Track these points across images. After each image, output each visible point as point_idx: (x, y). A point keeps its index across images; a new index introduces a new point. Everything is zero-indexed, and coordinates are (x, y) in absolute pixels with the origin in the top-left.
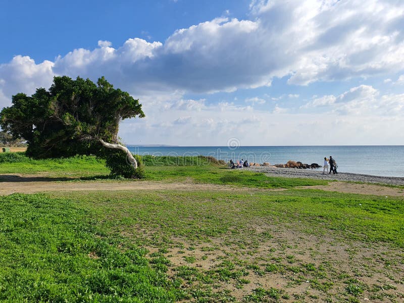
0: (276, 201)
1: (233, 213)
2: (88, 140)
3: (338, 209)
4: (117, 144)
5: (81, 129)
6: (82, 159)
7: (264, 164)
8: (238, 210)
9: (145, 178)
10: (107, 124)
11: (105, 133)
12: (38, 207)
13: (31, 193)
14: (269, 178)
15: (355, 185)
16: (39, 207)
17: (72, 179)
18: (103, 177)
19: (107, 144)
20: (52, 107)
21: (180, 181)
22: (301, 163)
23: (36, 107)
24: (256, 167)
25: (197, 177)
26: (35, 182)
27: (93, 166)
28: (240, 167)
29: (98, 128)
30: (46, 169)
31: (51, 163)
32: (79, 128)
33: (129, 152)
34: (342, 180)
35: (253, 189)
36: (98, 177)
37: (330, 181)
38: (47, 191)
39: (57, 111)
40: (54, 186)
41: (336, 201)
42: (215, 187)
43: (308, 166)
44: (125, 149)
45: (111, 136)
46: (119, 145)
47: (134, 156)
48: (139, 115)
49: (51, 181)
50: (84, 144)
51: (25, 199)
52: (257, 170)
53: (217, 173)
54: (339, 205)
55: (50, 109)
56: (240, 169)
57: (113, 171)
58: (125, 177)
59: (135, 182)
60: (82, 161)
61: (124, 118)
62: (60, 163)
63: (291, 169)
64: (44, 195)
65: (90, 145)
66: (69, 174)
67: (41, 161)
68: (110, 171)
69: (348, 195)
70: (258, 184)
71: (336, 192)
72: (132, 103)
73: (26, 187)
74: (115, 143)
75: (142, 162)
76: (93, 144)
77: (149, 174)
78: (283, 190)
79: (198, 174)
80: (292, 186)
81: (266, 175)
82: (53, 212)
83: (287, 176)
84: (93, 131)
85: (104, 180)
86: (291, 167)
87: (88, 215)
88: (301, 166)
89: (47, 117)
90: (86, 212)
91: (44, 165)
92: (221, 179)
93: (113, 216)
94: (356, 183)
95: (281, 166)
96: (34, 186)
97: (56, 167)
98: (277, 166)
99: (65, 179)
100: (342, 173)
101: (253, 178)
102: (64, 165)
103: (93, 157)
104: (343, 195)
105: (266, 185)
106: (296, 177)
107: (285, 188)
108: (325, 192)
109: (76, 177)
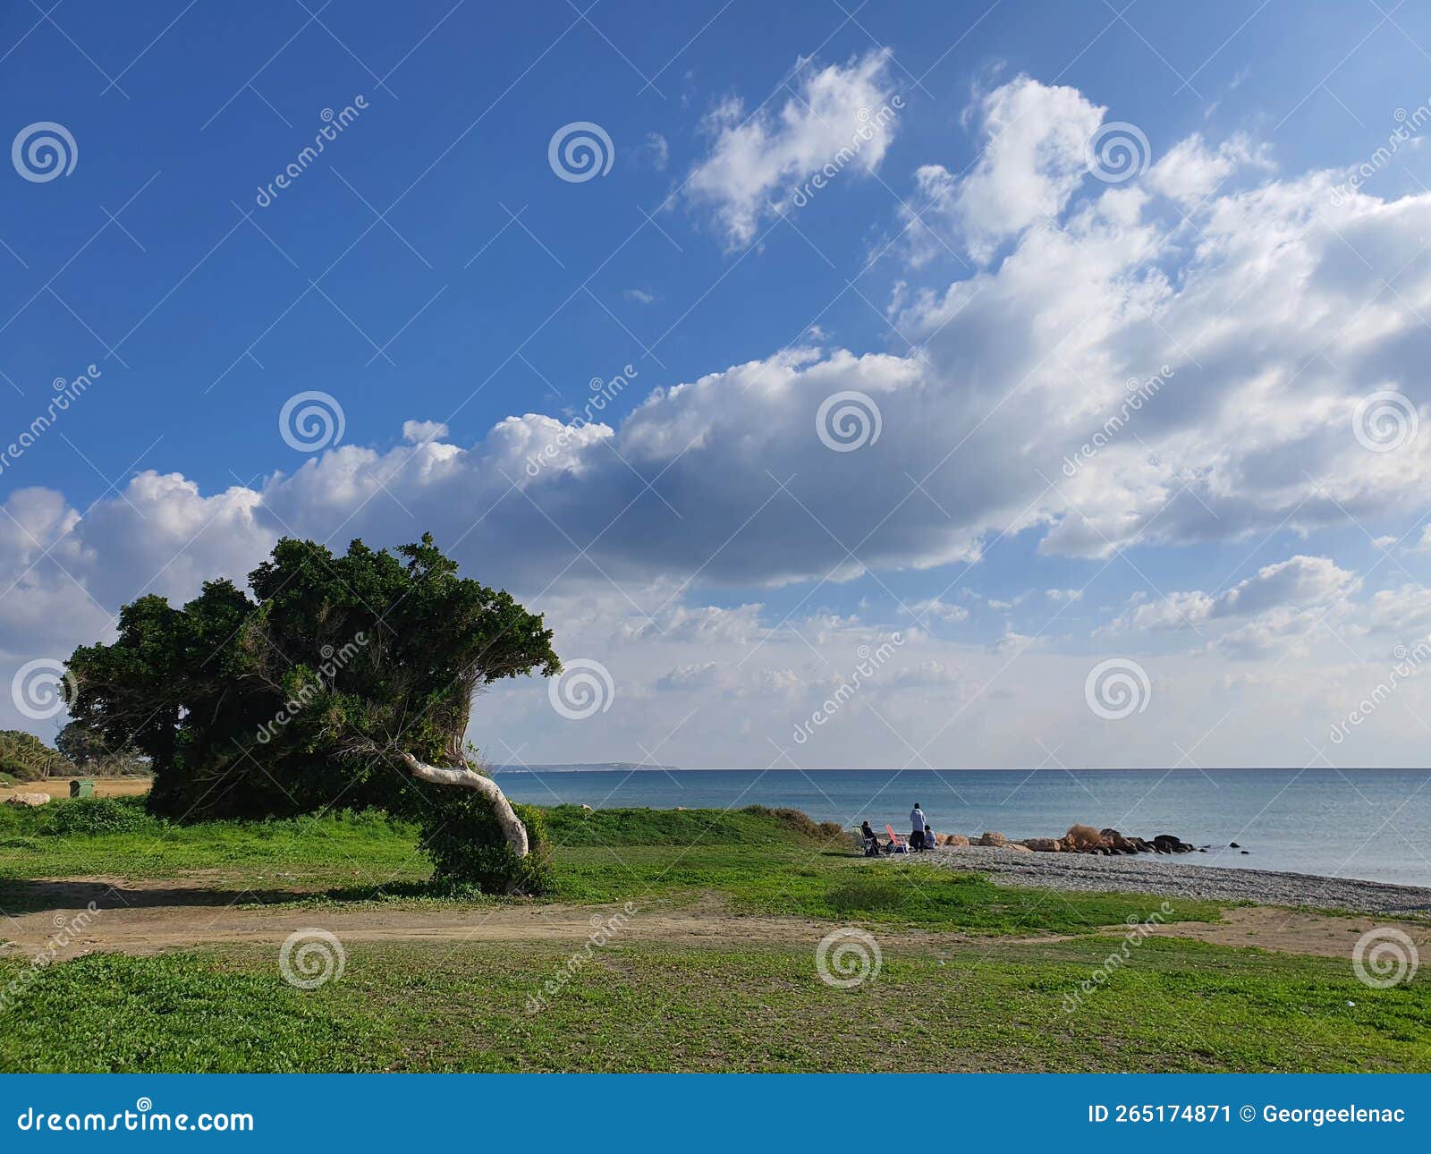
0: (1033, 987)
1: (873, 1035)
2: (364, 756)
3: (1269, 1023)
4: (463, 768)
5: (340, 719)
6: (339, 819)
7: (986, 836)
8: (891, 1024)
9: (554, 892)
10: (434, 698)
11: (422, 729)
12: (165, 1010)
13: (150, 952)
14: (1006, 894)
15: (1324, 922)
16: (170, 1011)
17: (301, 897)
18: (405, 890)
19: (428, 770)
20: (249, 643)
21: (679, 907)
22: (1116, 835)
23: (197, 643)
24: (955, 850)
25: (743, 889)
26: (165, 909)
27: (374, 847)
28: (900, 850)
29: (399, 714)
30: (209, 856)
31: (231, 835)
32: (333, 716)
33: (501, 797)
34: (1271, 901)
35: (949, 936)
36: (391, 889)
37: (1228, 905)
38: (204, 943)
39: (263, 657)
40: (236, 922)
41: (1259, 986)
42: (808, 928)
43: (1143, 846)
44: (488, 784)
45: (442, 741)
46: (469, 773)
47: (519, 813)
48: (543, 666)
49: (224, 904)
50: (350, 769)
51: (125, 978)
52: (960, 861)
53: (814, 875)
54: (1269, 1006)
55: (244, 650)
56: (898, 857)
57: (443, 869)
58: (485, 891)
59: (519, 910)
60: (339, 827)
61: (490, 678)
62: (261, 836)
63: (1083, 859)
64: (193, 959)
65: (367, 774)
66: (291, 878)
67: (196, 829)
68: (432, 868)
69: (1301, 964)
70: (965, 918)
71: (1253, 949)
72: (522, 628)
73: (135, 927)
74: (454, 763)
75: (543, 835)
76: (380, 769)
77: (568, 878)
78: (1056, 939)
79: (743, 878)
80: (1086, 924)
81: (992, 879)
82: (217, 1031)
83: (1071, 886)
84: (381, 724)
85: (411, 902)
86: (1081, 849)
87: (343, 1043)
88: (1119, 845)
89: (229, 677)
90: (337, 1027)
91: (206, 843)
92: (829, 900)
93: (431, 1048)
94: (1328, 913)
95: (1045, 846)
96: (163, 925)
97: (247, 852)
98: (1033, 846)
99: (273, 897)
100: (1271, 875)
101: (947, 895)
102: (273, 845)
103: (378, 816)
104: (1282, 963)
105: (995, 923)
106: (1101, 887)
107: (1064, 932)
108: (1212, 950)
109: (314, 889)
